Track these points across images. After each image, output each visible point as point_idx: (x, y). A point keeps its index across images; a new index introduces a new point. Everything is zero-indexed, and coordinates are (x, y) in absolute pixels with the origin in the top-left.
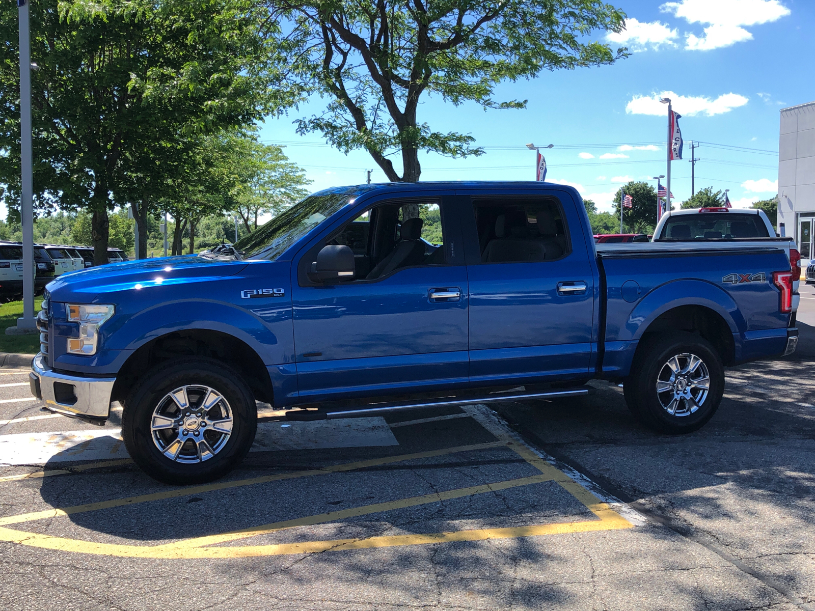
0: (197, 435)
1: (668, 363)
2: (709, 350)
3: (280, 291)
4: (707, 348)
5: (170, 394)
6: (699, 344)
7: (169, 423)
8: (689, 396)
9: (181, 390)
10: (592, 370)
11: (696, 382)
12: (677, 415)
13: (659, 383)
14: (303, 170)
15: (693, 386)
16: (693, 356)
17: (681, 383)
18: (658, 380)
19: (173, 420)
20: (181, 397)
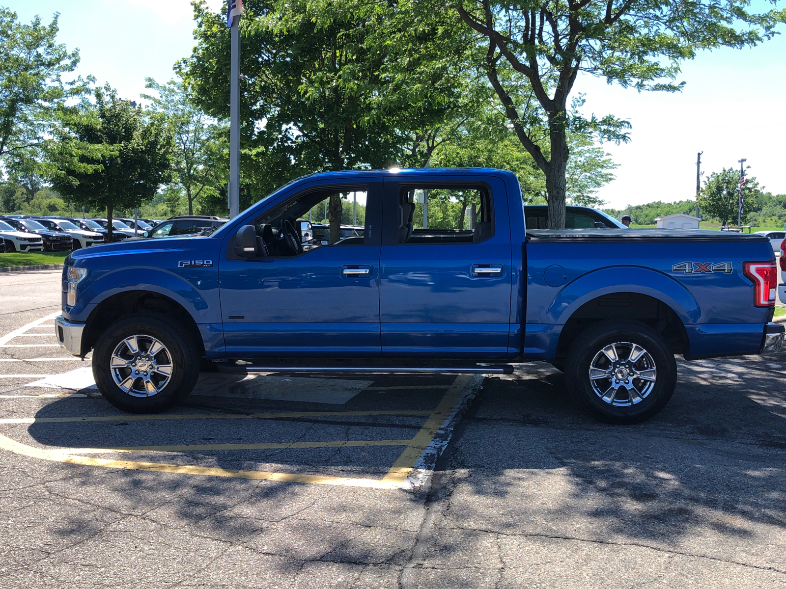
0: (145, 375)
1: (603, 350)
2: (654, 341)
3: (209, 262)
4: (650, 339)
5: (125, 340)
6: (640, 334)
7: (124, 363)
8: (630, 387)
9: (133, 338)
10: (513, 350)
11: (638, 372)
12: (614, 404)
13: (592, 370)
14: (609, 154)
15: (635, 376)
16: (634, 345)
17: (621, 372)
18: (591, 367)
19: (127, 362)
20: (133, 344)
